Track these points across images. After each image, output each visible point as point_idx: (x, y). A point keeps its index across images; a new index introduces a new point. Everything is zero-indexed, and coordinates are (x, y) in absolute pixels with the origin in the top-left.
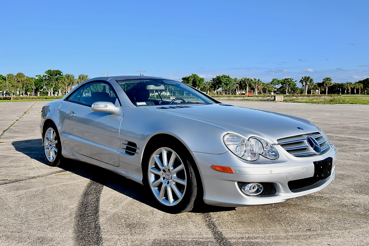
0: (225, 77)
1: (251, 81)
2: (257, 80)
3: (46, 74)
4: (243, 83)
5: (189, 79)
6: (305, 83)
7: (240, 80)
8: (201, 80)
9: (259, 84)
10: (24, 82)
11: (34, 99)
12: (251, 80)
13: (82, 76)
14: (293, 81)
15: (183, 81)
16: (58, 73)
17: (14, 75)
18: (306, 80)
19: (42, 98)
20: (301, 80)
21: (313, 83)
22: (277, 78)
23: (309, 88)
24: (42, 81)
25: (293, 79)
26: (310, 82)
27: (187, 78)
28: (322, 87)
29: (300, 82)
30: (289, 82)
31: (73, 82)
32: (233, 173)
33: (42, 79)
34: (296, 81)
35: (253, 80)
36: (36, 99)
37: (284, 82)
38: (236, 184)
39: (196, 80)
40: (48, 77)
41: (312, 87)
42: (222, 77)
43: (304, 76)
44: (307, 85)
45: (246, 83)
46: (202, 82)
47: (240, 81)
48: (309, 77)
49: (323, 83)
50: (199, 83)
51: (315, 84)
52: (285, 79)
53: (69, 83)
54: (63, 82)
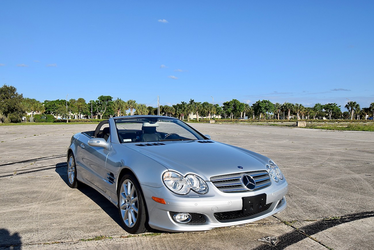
0: (265, 102)
1: (293, 107)
2: (299, 106)
3: (99, 100)
4: (284, 108)
5: (230, 104)
6: (351, 109)
7: (282, 105)
8: (241, 105)
9: (301, 109)
10: (80, 107)
11: (88, 122)
12: (293, 105)
13: (130, 101)
14: (336, 106)
15: (224, 106)
16: (109, 98)
17: (76, 100)
18: (351, 105)
19: (94, 121)
20: (346, 105)
21: (359, 108)
22: (320, 104)
23: (355, 113)
24: (96, 106)
25: (337, 104)
26: (356, 107)
27: (227, 103)
28: (369, 112)
29: (345, 107)
30: (332, 107)
31: (122, 107)
32: (165, 204)
33: (95, 104)
34: (340, 106)
35: (294, 105)
36: (90, 122)
37: (328, 107)
38: (168, 213)
39: (237, 105)
40: (100, 102)
41: (359, 112)
42: (262, 102)
43: (349, 101)
44: (353, 111)
45: (288, 108)
46: (242, 106)
47: (282, 107)
48: (355, 103)
49: (370, 108)
50: (240, 108)
51: (361, 110)
52: (329, 104)
53: (119, 108)
54: (114, 107)
